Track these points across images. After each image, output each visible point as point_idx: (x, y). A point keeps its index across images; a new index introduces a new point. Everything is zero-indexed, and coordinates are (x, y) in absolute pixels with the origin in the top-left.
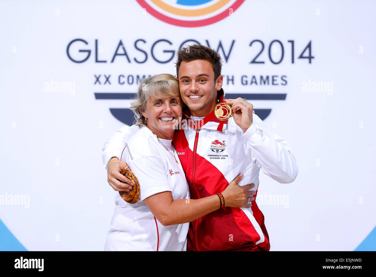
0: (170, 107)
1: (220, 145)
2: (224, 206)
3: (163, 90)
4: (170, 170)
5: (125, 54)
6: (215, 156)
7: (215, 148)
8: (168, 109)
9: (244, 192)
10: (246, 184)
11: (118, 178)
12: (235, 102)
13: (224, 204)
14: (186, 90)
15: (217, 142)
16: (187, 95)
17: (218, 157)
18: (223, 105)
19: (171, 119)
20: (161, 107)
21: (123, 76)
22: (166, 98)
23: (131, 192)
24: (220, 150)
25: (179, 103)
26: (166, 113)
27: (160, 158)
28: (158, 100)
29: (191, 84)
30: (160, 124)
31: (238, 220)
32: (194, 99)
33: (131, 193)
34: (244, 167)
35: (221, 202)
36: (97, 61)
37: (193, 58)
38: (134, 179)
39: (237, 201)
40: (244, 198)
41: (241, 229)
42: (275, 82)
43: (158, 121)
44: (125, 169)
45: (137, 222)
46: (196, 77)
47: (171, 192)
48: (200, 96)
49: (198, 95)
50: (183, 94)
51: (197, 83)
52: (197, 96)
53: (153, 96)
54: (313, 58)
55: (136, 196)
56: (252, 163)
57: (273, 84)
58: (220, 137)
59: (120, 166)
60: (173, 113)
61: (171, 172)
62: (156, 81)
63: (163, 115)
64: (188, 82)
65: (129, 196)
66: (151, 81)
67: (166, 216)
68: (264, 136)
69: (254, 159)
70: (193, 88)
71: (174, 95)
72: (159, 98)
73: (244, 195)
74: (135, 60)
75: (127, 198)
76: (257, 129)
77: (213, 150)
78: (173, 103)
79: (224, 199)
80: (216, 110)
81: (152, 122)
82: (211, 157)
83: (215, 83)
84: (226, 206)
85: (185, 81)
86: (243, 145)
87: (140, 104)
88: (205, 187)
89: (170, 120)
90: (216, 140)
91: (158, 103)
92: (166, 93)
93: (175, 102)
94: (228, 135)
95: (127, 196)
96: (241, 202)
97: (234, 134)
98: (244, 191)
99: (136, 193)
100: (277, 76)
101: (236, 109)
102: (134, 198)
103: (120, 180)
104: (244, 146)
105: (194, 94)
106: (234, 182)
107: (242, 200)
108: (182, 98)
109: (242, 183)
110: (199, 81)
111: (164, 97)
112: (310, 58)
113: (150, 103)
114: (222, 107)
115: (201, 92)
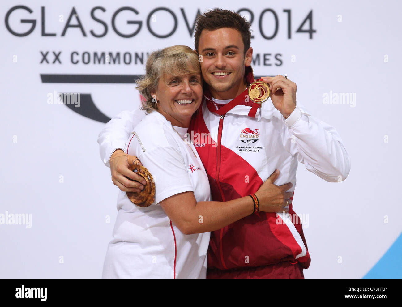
0: (190, 87)
1: (252, 135)
2: (258, 210)
3: (181, 66)
4: (190, 165)
5: (80, 26)
6: (246, 148)
7: (246, 138)
8: (188, 89)
9: (282, 193)
10: (283, 183)
11: (127, 175)
12: (275, 80)
13: (259, 209)
14: (210, 65)
15: (248, 130)
16: (211, 72)
17: (250, 149)
18: (259, 83)
19: (190, 101)
20: (178, 86)
21: (77, 54)
22: (185, 76)
23: (142, 192)
24: (252, 141)
25: (200, 82)
26: (184, 94)
27: (178, 150)
28: (174, 78)
29: (216, 58)
30: (177, 107)
31: (274, 228)
32: (220, 77)
33: (142, 194)
34: (280, 162)
35: (255, 205)
36: (44, 34)
37: (219, 26)
38: (147, 176)
39: (273, 204)
40: (282, 201)
41: (278, 239)
42: (267, 62)
43: (174, 104)
44: (135, 163)
45: (149, 230)
46: (223, 50)
47: (193, 192)
48: (227, 72)
49: (225, 72)
50: (206, 70)
51: (224, 57)
52: (223, 72)
53: (169, 73)
54: (315, 31)
55: (149, 198)
56: (290, 157)
57: (265, 64)
58: (252, 125)
59: (129, 160)
60: (193, 94)
61: (191, 168)
62: (171, 54)
63: (180, 96)
64: (212, 55)
65: (140, 197)
66: (165, 54)
67: (189, 223)
68: (310, 122)
69: (294, 152)
70: (220, 63)
71: (195, 72)
72: (176, 75)
73: (282, 197)
74: (92, 33)
75: (137, 200)
76: (302, 114)
77: (243, 141)
78: (192, 81)
79: (258, 202)
80: (250, 90)
81: (166, 105)
82: (240, 149)
83: (244, 56)
84: (261, 210)
85: (208, 55)
86: (279, 134)
87: (150, 83)
88: (233, 187)
89: (190, 103)
90: (246, 128)
91: (174, 82)
92: (184, 69)
93: (195, 80)
94: (262, 122)
95: (137, 197)
96: (278, 205)
97: (269, 121)
98: (281, 191)
99: (150, 193)
100: (269, 55)
101: (276, 89)
102: (147, 200)
103: (130, 177)
104: (282, 136)
105: (220, 71)
106: (269, 180)
107: (279, 203)
108: (204, 75)
109: (279, 182)
110: (226, 55)
111: (183, 74)
112: (311, 32)
113: (164, 81)
114: (258, 86)
115: (229, 68)
